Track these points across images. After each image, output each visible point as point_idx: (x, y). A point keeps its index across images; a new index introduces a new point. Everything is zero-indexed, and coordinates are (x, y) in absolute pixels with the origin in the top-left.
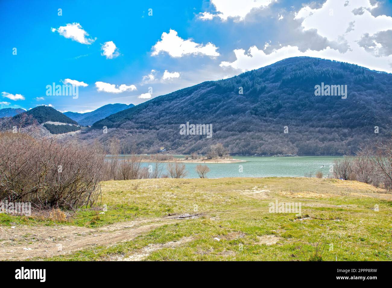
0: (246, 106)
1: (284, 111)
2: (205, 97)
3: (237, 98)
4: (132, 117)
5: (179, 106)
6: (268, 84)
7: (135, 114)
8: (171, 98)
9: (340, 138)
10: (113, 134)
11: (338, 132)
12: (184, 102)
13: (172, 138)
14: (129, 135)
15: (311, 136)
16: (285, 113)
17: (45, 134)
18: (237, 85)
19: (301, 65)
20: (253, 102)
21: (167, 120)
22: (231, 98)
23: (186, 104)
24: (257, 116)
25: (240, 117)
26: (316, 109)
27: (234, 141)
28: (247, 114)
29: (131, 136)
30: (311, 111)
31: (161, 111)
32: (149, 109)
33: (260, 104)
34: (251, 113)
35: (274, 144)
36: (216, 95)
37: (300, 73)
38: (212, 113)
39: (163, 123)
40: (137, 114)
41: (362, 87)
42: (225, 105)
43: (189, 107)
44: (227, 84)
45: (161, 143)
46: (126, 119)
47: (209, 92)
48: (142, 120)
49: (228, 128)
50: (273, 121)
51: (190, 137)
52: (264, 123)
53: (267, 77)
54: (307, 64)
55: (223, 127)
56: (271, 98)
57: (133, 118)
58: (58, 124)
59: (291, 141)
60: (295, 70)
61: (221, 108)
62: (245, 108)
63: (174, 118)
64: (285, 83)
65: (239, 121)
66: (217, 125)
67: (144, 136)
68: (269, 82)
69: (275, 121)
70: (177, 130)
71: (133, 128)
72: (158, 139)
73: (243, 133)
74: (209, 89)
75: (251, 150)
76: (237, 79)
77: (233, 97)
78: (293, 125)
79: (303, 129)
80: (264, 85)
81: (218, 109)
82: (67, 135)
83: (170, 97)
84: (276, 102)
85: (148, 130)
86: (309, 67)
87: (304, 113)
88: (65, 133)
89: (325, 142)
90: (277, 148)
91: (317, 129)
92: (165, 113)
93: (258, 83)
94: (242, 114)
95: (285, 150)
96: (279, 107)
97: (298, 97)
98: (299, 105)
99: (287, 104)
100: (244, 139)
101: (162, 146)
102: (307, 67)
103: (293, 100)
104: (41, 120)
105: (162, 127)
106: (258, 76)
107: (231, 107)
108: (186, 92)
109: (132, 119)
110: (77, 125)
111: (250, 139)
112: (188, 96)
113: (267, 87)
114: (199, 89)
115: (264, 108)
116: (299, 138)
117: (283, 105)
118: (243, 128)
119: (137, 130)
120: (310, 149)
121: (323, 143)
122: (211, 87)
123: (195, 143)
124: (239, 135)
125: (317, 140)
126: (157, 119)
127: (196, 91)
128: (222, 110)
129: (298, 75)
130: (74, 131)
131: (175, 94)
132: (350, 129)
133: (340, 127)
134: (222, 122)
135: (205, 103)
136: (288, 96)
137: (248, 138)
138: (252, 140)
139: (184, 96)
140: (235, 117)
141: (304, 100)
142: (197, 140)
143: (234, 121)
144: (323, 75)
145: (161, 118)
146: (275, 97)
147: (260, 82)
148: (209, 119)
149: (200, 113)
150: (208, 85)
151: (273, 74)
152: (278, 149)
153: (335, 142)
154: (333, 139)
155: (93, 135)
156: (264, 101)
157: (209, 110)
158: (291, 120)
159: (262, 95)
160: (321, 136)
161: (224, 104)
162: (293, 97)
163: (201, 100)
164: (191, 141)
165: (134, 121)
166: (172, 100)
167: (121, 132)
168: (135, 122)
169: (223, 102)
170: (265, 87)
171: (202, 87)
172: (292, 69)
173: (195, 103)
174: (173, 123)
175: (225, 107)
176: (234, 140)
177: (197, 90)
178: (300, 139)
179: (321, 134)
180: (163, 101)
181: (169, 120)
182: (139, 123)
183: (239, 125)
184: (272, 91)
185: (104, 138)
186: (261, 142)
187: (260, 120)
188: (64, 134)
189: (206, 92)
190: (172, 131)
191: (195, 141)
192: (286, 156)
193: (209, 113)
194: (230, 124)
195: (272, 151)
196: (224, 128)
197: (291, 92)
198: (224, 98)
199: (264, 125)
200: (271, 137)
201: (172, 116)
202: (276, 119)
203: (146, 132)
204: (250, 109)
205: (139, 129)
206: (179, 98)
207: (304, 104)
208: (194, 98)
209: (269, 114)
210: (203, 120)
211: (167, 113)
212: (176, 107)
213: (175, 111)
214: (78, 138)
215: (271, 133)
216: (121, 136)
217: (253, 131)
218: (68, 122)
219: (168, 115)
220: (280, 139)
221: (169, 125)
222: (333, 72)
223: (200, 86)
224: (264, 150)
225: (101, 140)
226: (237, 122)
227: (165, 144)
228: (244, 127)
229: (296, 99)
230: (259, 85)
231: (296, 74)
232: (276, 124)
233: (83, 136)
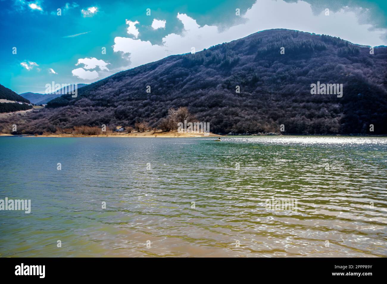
0: (217, 80)
1: (260, 85)
2: (170, 71)
3: (206, 71)
4: (89, 93)
5: (142, 81)
6: (241, 56)
7: (92, 91)
8: (134, 73)
9: (330, 114)
10: (65, 112)
11: (328, 108)
12: (147, 77)
13: (131, 115)
14: (83, 114)
15: (295, 112)
16: (262, 87)
18: (206, 58)
19: (278, 37)
20: (225, 75)
21: (127, 96)
22: (200, 71)
23: (149, 79)
24: (230, 90)
25: (210, 91)
26: (298, 83)
27: (204, 118)
28: (218, 88)
29: (86, 114)
30: (293, 85)
31: (121, 87)
32: (108, 85)
33: (233, 77)
34: (223, 87)
35: (252, 121)
36: (183, 68)
37: (277, 44)
38: (177, 88)
39: (122, 100)
40: (95, 91)
41: (348, 60)
42: (193, 79)
43: (153, 82)
44: (195, 57)
45: (119, 121)
46: (82, 96)
47: (175, 66)
48: (99, 97)
49: (196, 103)
50: (249, 95)
51: (152, 115)
52: (238, 97)
53: (240, 49)
54: (285, 36)
55: (190, 102)
56: (245, 70)
57: (90, 95)
58: (5, 102)
59: (272, 118)
60: (271, 42)
61: (189, 83)
62: (215, 81)
63: (135, 94)
64: (261, 55)
65: (209, 95)
66: (184, 101)
67: (99, 114)
68: (242, 54)
69: (251, 96)
70: (137, 106)
71: (89, 106)
72: (115, 118)
73: (214, 109)
74: (175, 62)
75: (225, 128)
76: (206, 52)
77: (202, 71)
78: (273, 100)
79: (285, 105)
80: (237, 58)
81: (185, 84)
82: (15, 114)
83: (132, 72)
84: (252, 75)
85: (105, 107)
86: (288, 39)
87: (284, 87)
88: (12, 111)
89: (314, 119)
90: (256, 125)
91: (302, 105)
92: (126, 89)
93: (230, 56)
94: (213, 88)
95: (267, 127)
96: (255, 80)
97: (276, 70)
98: (278, 78)
99: (265, 78)
100: (216, 115)
101: (119, 124)
102: (285, 38)
103: (271, 72)
105: (121, 104)
106: (230, 49)
107: (199, 81)
108: (150, 67)
109: (88, 96)
110: (29, 103)
111: (223, 115)
112: (151, 71)
113: (241, 60)
114: (164, 63)
115: (238, 81)
116: (281, 114)
117: (259, 78)
118: (214, 103)
119: (93, 108)
120: (296, 127)
121: (311, 120)
122: (177, 60)
123: (157, 121)
124: (210, 111)
125: (304, 116)
126: (116, 96)
127: (161, 66)
128: (190, 85)
129: (275, 46)
130: (25, 110)
131: (138, 69)
132: (341, 105)
133: (329, 102)
134: (190, 98)
135: (170, 77)
136: (265, 69)
137: (221, 113)
138: (225, 116)
139: (148, 71)
140: (204, 92)
141: (283, 73)
142: (160, 117)
143: (202, 95)
144: (304, 46)
145: (121, 95)
146: (250, 70)
147: (233, 55)
148: (175, 94)
149: (164, 89)
150: (174, 59)
151: (247, 46)
152: (258, 126)
153: (325, 118)
154: (323, 116)
155: (45, 114)
156: (238, 74)
157: (175, 85)
158: (269, 95)
159: (235, 68)
160: (307, 113)
161: (191, 78)
162: (271, 69)
163: (165, 75)
164: (152, 119)
165: (91, 98)
166: (135, 75)
167: (74, 110)
168: (92, 100)
169: (191, 76)
170: (239, 59)
171: (167, 62)
172: (268, 41)
173: (159, 77)
174: (133, 100)
175: (193, 81)
176: (203, 116)
177: (161, 64)
178: (283, 116)
179: (307, 110)
180: (124, 76)
181: (129, 97)
182: (95, 100)
183: (209, 100)
184: (246, 64)
185: (55, 116)
186: (236, 118)
187: (233, 95)
188: (11, 113)
189: (172, 66)
190: (132, 108)
191: (157, 119)
192: (268, 135)
193: (175, 87)
194: (198, 99)
195: (251, 129)
196: (192, 104)
197: (268, 65)
198: (191, 71)
199: (238, 100)
200: (248, 113)
201: (133, 91)
202: (252, 93)
203: (103, 110)
204: (221, 82)
205: (95, 106)
206: (141, 73)
207: (283, 77)
208: (158, 73)
209: (244, 88)
210: (168, 95)
211: (128, 89)
212: (137, 82)
213: (136, 87)
214: (29, 118)
215: (248, 109)
216: (74, 115)
217: (225, 106)
218: (18, 100)
219: (128, 91)
220: (259, 115)
221: (129, 102)
222: (314, 44)
223: (166, 60)
224: (241, 127)
225: (51, 118)
226: (206, 97)
227: (123, 122)
228: (215, 101)
229: (275, 72)
230: (232, 57)
231: (273, 45)
232: (252, 99)
233: (34, 115)
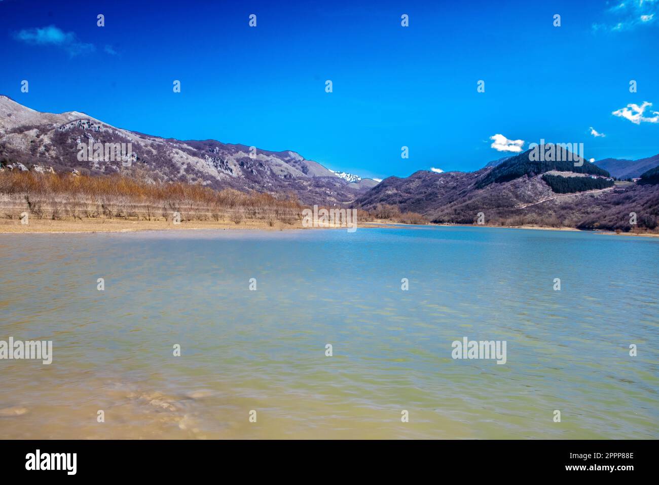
17: (541, 193)
58: (569, 176)
82: (585, 195)
88: (580, 191)
104: (538, 168)
110: (609, 177)
130: (601, 189)
155: (636, 196)
188: (578, 194)
214: (606, 202)
218: (591, 173)
233: (617, 197)
